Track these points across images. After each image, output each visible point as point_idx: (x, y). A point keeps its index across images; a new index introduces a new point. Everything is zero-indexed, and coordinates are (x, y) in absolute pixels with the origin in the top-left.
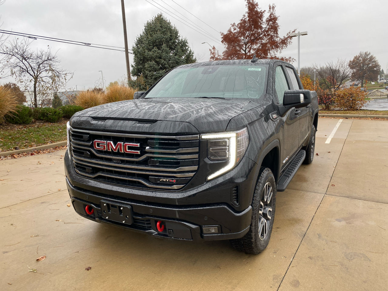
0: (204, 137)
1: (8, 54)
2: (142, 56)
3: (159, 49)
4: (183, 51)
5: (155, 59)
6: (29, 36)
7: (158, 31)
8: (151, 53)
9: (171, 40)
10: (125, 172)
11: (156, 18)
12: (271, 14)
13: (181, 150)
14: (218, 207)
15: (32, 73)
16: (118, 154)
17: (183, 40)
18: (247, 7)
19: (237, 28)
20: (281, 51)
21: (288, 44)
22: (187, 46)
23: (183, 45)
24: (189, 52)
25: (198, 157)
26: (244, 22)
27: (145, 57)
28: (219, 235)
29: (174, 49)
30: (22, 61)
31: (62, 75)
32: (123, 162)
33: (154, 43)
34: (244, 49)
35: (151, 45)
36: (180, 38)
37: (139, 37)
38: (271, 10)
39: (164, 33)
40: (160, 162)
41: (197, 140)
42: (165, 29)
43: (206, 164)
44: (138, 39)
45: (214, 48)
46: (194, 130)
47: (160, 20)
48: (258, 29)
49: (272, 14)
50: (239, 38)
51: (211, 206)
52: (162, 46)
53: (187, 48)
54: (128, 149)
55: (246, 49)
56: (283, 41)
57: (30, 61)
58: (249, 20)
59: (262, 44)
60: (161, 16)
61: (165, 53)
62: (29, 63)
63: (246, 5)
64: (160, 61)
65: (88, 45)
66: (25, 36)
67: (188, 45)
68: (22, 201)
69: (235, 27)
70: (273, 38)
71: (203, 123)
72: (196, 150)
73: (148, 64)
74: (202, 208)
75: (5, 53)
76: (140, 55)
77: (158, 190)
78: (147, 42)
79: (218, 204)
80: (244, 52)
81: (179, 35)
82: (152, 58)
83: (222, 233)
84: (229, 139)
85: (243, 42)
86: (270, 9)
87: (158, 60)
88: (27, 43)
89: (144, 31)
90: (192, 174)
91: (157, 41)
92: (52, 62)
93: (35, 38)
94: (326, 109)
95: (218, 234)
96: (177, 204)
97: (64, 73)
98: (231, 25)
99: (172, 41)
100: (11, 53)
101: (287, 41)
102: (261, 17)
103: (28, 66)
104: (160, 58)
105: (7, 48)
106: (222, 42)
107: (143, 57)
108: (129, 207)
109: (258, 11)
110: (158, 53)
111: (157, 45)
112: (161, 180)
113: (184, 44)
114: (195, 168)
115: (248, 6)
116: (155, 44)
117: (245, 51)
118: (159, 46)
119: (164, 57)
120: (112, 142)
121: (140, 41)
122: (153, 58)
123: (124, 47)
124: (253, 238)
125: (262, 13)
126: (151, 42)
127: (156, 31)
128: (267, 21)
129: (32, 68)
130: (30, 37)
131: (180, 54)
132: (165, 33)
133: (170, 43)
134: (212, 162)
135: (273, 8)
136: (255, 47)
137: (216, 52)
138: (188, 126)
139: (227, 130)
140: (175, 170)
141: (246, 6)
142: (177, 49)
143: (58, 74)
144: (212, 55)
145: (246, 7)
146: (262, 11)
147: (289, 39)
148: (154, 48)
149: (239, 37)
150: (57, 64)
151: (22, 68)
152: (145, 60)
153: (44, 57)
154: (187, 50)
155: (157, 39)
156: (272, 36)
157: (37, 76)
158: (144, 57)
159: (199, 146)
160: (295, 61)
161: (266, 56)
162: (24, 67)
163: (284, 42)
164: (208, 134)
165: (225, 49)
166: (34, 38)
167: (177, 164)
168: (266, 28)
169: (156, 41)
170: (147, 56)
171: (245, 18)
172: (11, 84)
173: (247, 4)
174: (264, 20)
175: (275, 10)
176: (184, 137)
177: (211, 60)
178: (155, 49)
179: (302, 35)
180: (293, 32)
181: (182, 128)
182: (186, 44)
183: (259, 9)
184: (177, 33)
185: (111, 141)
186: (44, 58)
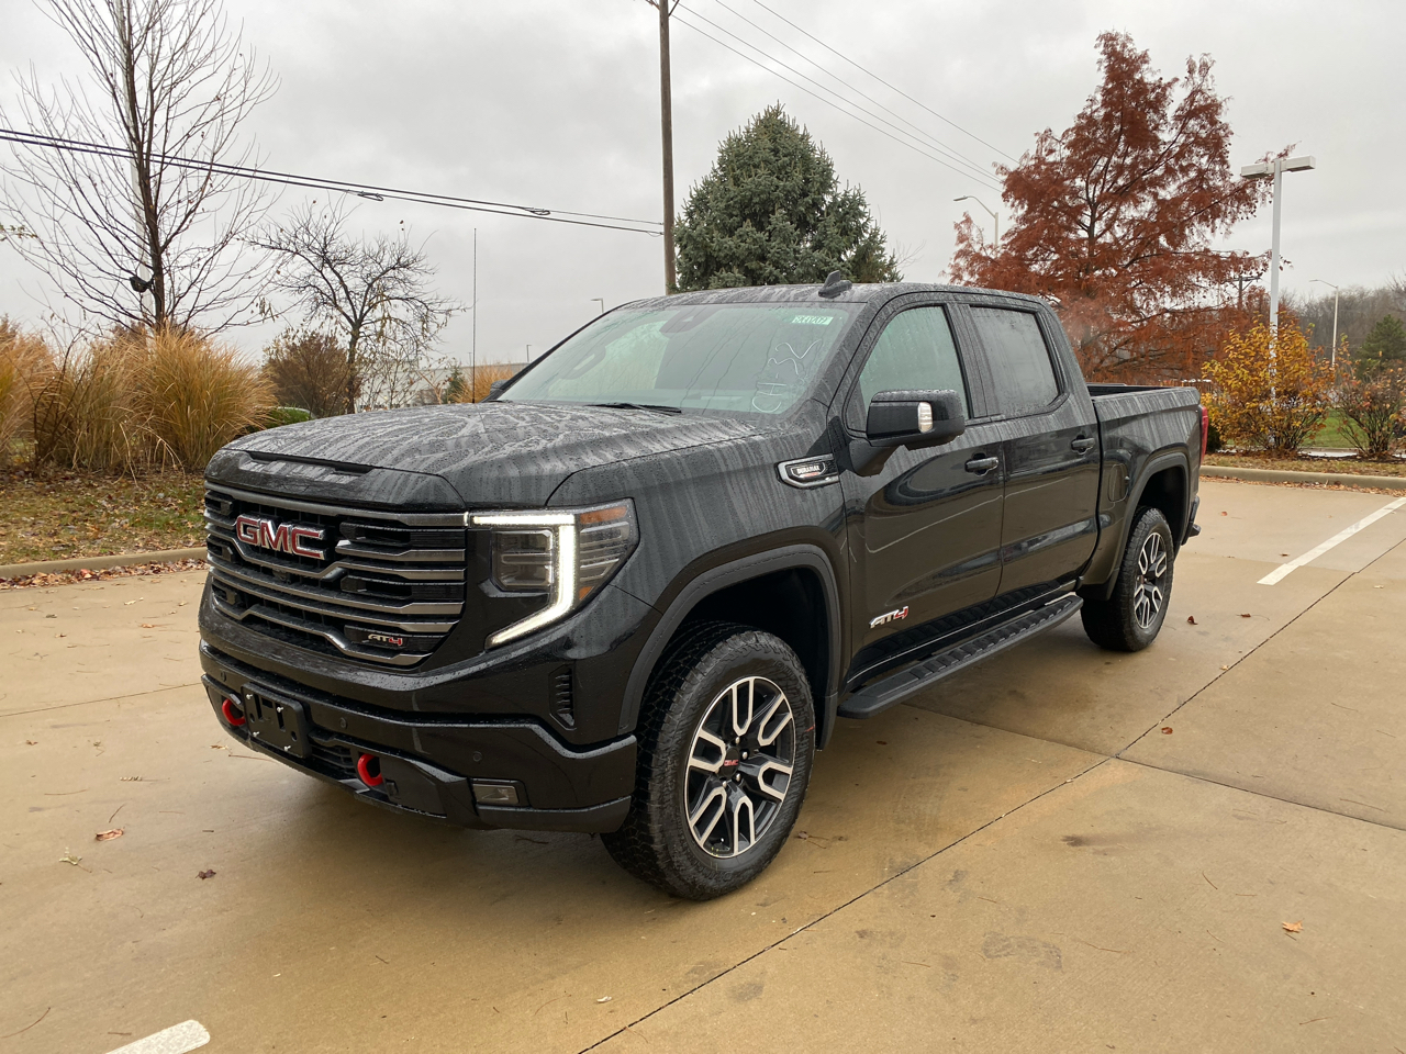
0: (482, 519)
1: (281, 249)
2: (701, 254)
3: (761, 228)
4: (845, 232)
5: (743, 262)
6: (360, 189)
7: (762, 165)
8: (729, 242)
9: (805, 194)
10: (300, 611)
11: (761, 121)
12: (1193, 93)
13: (412, 555)
14: (512, 726)
15: (347, 308)
16: (282, 556)
17: (851, 193)
18: (1103, 70)
19: (1058, 149)
20: (1231, 229)
21: (1260, 200)
22: (862, 215)
23: (848, 213)
24: (867, 236)
25: (462, 578)
26: (1087, 122)
27: (711, 256)
28: (522, 810)
29: (815, 228)
30: (321, 272)
31: (438, 316)
32: (294, 580)
33: (746, 207)
34: (1088, 223)
35: (734, 213)
36: (840, 190)
37: (699, 187)
38: (1196, 75)
39: (782, 172)
40: (369, 586)
41: (460, 527)
42: (786, 159)
43: (485, 596)
44: (694, 193)
45: (968, 220)
46: (452, 498)
47: (773, 127)
48: (1145, 148)
49: (1200, 91)
50: (1068, 182)
51: (495, 723)
52: (773, 218)
53: (862, 221)
54: (301, 545)
55: (1093, 224)
56: (1238, 190)
57: (343, 269)
58: (1108, 117)
59: (1161, 203)
60: (777, 112)
61: (778, 241)
62: (340, 278)
63: (1100, 62)
64: (761, 268)
65: (543, 214)
66: (347, 191)
67: (867, 210)
68: (162, 687)
69: (1050, 144)
70: (1207, 180)
71: (484, 480)
72: (459, 555)
73: (719, 278)
74: (466, 725)
75: (273, 245)
76: (697, 248)
77: (364, 666)
78: (722, 205)
79: (516, 718)
80: (1083, 234)
81: (834, 177)
82: (733, 257)
83: (530, 806)
84: (555, 529)
85: (1085, 197)
86: (1191, 71)
87: (753, 265)
88: (337, 215)
89: (717, 166)
90: (445, 626)
91: (754, 201)
92: (409, 272)
93: (379, 198)
94: (1373, 456)
95: (520, 807)
96: (416, 709)
97: (444, 307)
98: (1037, 137)
99: (808, 200)
100: (292, 247)
101: (1255, 191)
102: (1157, 105)
103: (336, 284)
104: (763, 258)
105: (282, 230)
106: (1005, 196)
107: (706, 255)
108: (296, 706)
109: (1146, 81)
110: (755, 240)
111: (753, 216)
112: (370, 637)
113: (850, 208)
114: (455, 607)
115: (1106, 64)
116: (747, 212)
117: (1090, 230)
118: (760, 219)
119: (773, 255)
120: (269, 523)
121: (700, 203)
122: (738, 258)
123: (662, 221)
124: (656, 840)
125: (1164, 89)
126: (735, 203)
127: (755, 166)
128: (1177, 118)
129: (347, 293)
130: (362, 194)
131: (833, 244)
132: (786, 173)
133: (800, 205)
134: (502, 595)
135: (1205, 67)
136: (1129, 212)
137: (974, 233)
138: (436, 486)
139: (549, 504)
140: (402, 609)
141: (1097, 66)
142: (825, 226)
143: (425, 311)
144: (962, 246)
145: (1099, 69)
146: (1163, 82)
147: (1263, 185)
148: (745, 224)
149: (1067, 179)
150: (426, 277)
151: (322, 293)
152: (713, 266)
153: (387, 257)
154: (860, 230)
155: (754, 194)
156: (1201, 172)
157: (363, 316)
158: (709, 257)
159: (466, 546)
160: (1285, 266)
161: (1175, 249)
162: (328, 291)
163: (1242, 196)
164: (492, 512)
165: (1012, 224)
166: (376, 195)
167: (405, 592)
168: (1174, 142)
169: (751, 199)
170: (720, 250)
171: (1094, 107)
172: (322, 337)
173: (1104, 57)
174: (1170, 111)
175: (1212, 77)
176: (423, 519)
177: (957, 261)
178: (748, 226)
179: (1292, 170)
180: (1281, 156)
181: (418, 492)
182: (861, 208)
183: (1154, 73)
184: (826, 172)
185: (268, 519)
186: (388, 260)
